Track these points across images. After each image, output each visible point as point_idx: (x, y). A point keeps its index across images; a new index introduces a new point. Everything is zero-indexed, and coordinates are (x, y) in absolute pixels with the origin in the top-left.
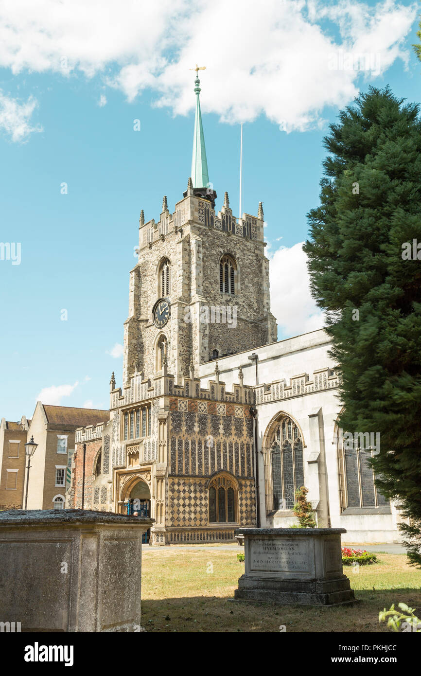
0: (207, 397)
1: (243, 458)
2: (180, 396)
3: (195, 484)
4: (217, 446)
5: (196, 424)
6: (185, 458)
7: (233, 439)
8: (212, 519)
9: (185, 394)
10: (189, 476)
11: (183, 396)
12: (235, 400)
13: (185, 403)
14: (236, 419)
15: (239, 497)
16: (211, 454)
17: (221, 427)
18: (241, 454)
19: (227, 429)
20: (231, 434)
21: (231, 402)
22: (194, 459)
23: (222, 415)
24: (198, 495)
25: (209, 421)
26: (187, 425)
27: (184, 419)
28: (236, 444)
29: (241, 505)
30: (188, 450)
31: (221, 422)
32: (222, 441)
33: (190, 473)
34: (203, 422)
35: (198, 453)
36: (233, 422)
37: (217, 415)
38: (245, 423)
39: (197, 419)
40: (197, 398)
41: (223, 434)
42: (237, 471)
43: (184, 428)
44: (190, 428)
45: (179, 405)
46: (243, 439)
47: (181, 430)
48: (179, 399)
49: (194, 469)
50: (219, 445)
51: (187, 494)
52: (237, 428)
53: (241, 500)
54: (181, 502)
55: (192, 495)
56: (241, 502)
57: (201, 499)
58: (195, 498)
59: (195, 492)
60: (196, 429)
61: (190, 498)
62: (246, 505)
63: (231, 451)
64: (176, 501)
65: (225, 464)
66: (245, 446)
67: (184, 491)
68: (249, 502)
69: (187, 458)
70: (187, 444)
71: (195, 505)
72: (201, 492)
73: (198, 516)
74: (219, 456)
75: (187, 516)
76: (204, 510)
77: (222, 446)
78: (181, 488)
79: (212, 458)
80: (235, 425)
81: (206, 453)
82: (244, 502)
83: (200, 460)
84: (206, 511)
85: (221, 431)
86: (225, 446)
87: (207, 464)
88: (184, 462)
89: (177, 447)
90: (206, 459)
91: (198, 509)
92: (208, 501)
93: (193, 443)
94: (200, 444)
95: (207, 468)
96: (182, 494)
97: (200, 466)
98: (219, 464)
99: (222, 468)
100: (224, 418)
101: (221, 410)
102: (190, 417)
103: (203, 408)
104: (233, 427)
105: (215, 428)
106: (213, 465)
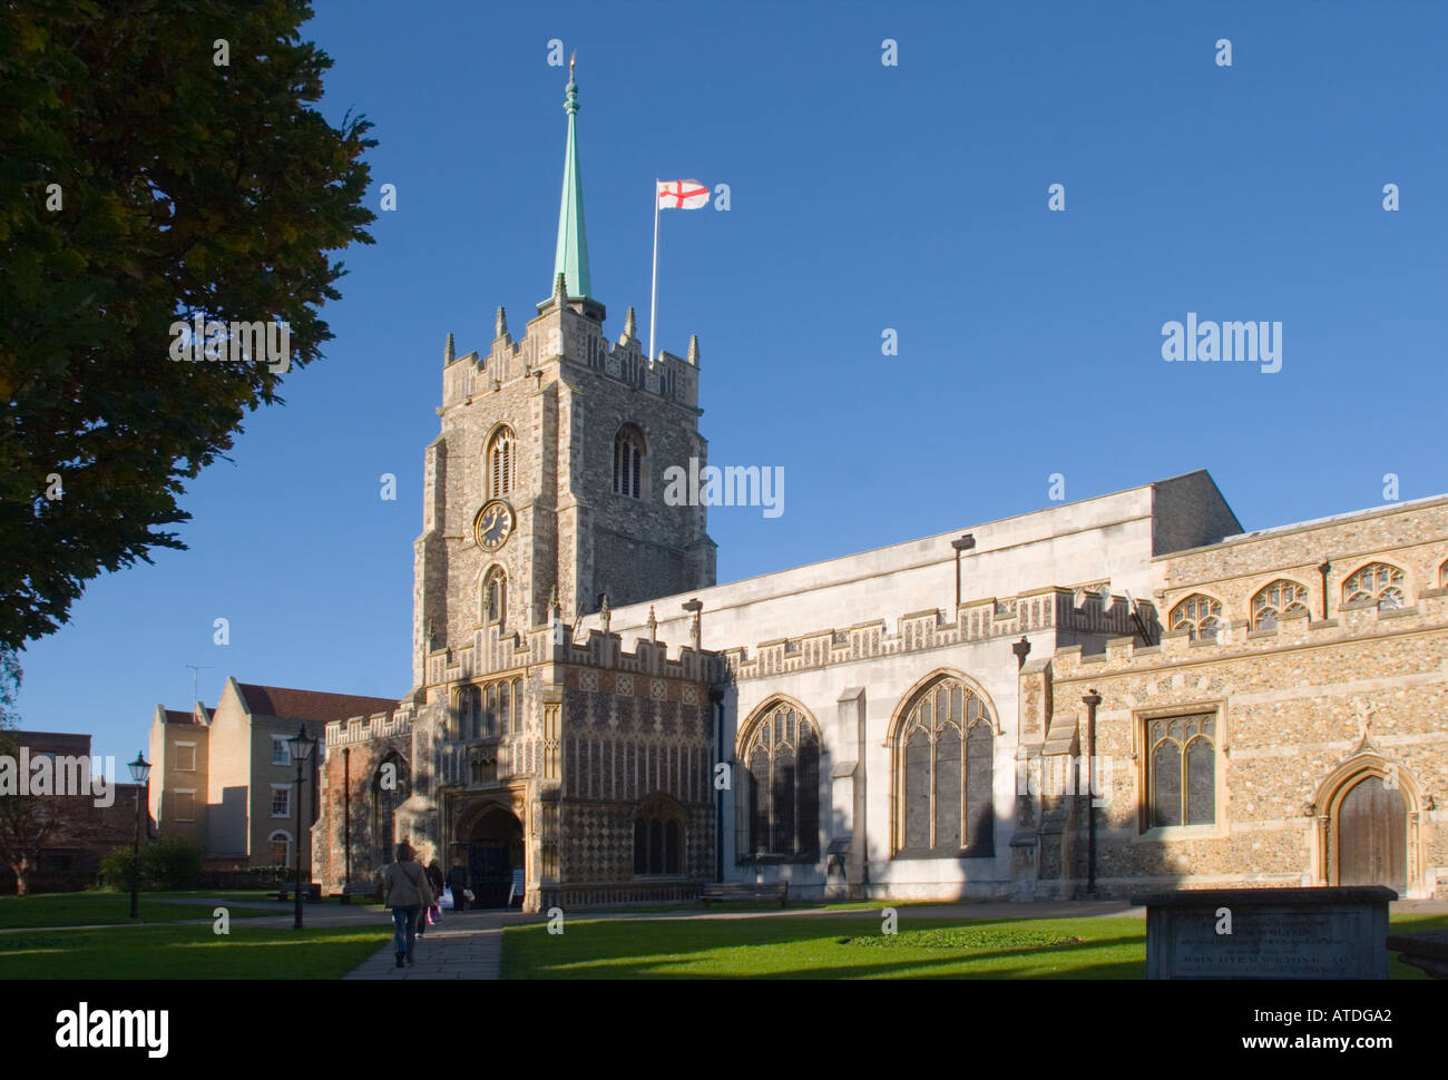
0: (633, 668)
1: (694, 772)
2: (582, 664)
3: (610, 814)
4: (651, 751)
5: (613, 714)
6: (593, 771)
7: (678, 739)
8: (640, 870)
9: (593, 662)
10: (599, 801)
11: (588, 665)
12: (684, 675)
13: (592, 677)
14: (685, 708)
15: (687, 834)
16: (639, 766)
17: (658, 719)
18: (692, 766)
19: (668, 723)
20: (676, 732)
21: (674, 678)
22: (608, 772)
23: (659, 699)
24: (615, 831)
25: (637, 709)
26: (595, 714)
27: (590, 703)
28: (684, 748)
29: (690, 847)
30: (598, 757)
31: (658, 711)
32: (658, 744)
33: (602, 796)
34: (625, 710)
35: (616, 763)
36: (679, 712)
37: (652, 698)
38: (700, 714)
39: (614, 705)
40: (615, 669)
41: (662, 732)
42: (684, 793)
43: (591, 720)
44: (602, 721)
45: (581, 680)
46: (695, 741)
47: (586, 723)
48: (581, 669)
49: (608, 790)
50: (653, 750)
51: (596, 830)
52: (685, 723)
53: (690, 838)
54: (585, 842)
55: (605, 832)
56: (689, 842)
57: (620, 837)
58: (611, 836)
59: (610, 826)
60: (613, 722)
61: (601, 836)
62: (699, 847)
63: (674, 761)
64: (576, 842)
65: (664, 781)
66: (700, 753)
67: (591, 825)
68: (703, 842)
69: (596, 770)
70: (596, 747)
71: (611, 847)
72: (620, 826)
73: (616, 865)
74: (653, 768)
75: (596, 865)
76: (625, 855)
77: (658, 751)
78: (586, 820)
79: (642, 772)
80: (683, 717)
81: (631, 763)
82: (695, 842)
83: (619, 774)
84: (629, 856)
85: (658, 726)
86: (664, 751)
87: (631, 780)
88: (590, 778)
89: (577, 753)
90: (631, 772)
91: (616, 853)
92: (632, 842)
93: (608, 745)
94: (619, 746)
95: (631, 789)
96: (587, 831)
97: (619, 784)
98: (653, 782)
99: (658, 788)
100: (663, 704)
101: (658, 691)
102: (602, 701)
103: (625, 687)
104: (679, 719)
105: (648, 721)
106: (642, 782)
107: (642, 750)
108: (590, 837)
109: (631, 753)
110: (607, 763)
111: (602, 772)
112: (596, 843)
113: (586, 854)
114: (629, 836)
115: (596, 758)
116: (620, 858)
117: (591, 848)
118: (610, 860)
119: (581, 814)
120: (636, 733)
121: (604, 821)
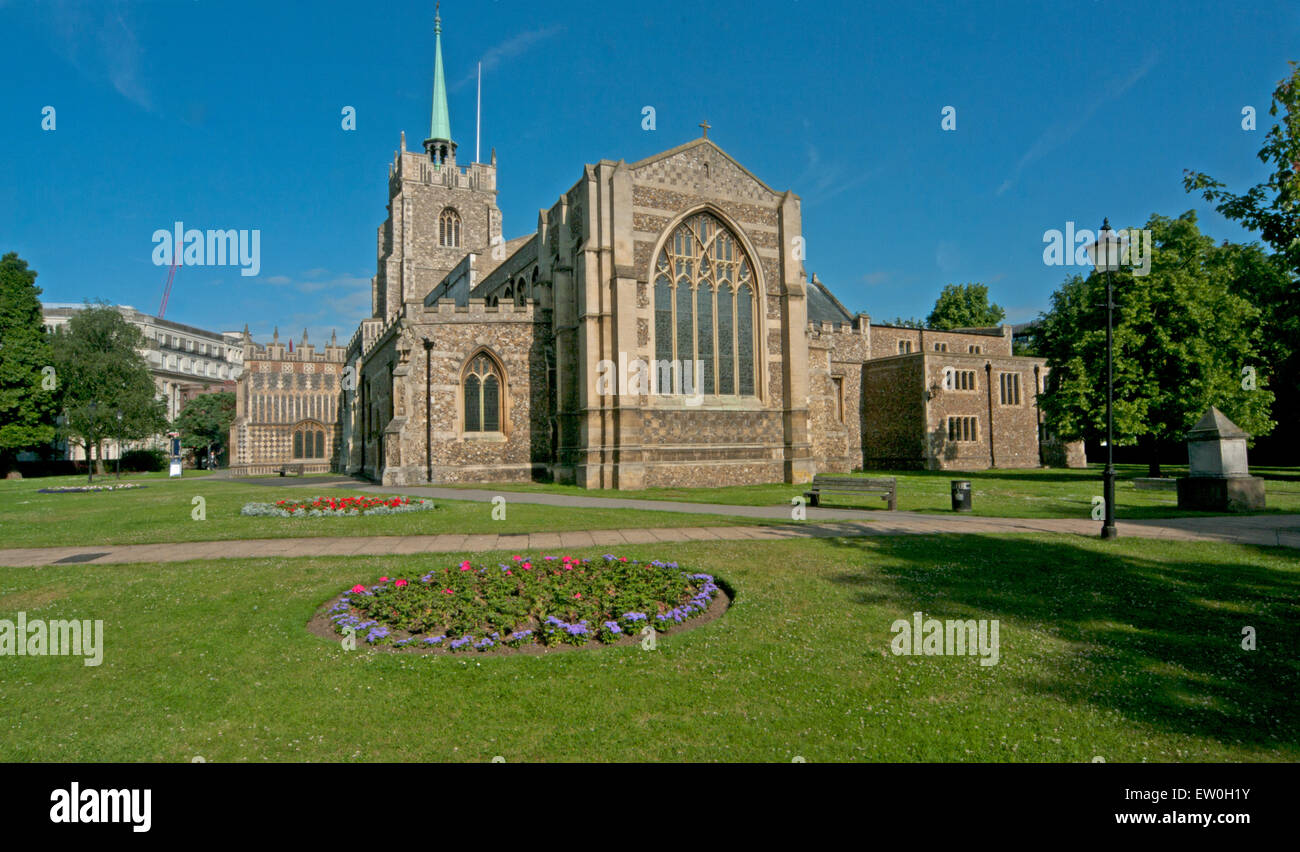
0: (293, 359)
2: (261, 360)
3: (277, 430)
4: (303, 399)
5: (280, 382)
6: (267, 410)
7: (322, 391)
8: (298, 454)
9: (267, 358)
10: (270, 425)
11: (265, 360)
12: (326, 359)
13: (267, 365)
14: (326, 376)
15: (327, 439)
16: (297, 406)
17: (309, 383)
18: (332, 404)
19: (315, 384)
20: (320, 388)
21: (321, 361)
22: (277, 410)
23: (310, 372)
24: (281, 438)
25: (295, 378)
26: (269, 383)
27: (266, 378)
28: (326, 396)
29: (329, 445)
31: (309, 378)
32: (309, 395)
33: (273, 421)
34: (287, 380)
35: (282, 405)
36: (322, 378)
37: (304, 373)
38: (337, 379)
39: (281, 377)
40: (282, 360)
41: (311, 389)
42: (326, 418)
43: (266, 386)
44: (273, 385)
45: (261, 367)
46: (333, 392)
47: (263, 388)
48: (261, 362)
49: (277, 418)
50: (305, 399)
51: (269, 438)
52: (327, 383)
53: (330, 441)
54: (262, 444)
55: (274, 438)
57: (284, 441)
58: (278, 441)
59: (278, 436)
60: (280, 385)
61: (272, 441)
62: (335, 445)
63: (319, 403)
64: (257, 444)
65: (312, 413)
66: (337, 398)
67: (266, 436)
69: (270, 409)
70: (269, 398)
71: (278, 446)
72: (284, 435)
73: (281, 454)
74: (305, 407)
75: (268, 454)
76: (287, 449)
77: (309, 398)
78: (263, 433)
79: (298, 409)
80: (325, 380)
81: (291, 405)
82: (332, 443)
83: (284, 411)
84: (289, 451)
85: (309, 386)
86: (312, 398)
87: (291, 413)
88: (265, 413)
89: (258, 402)
90: (291, 408)
91: (281, 449)
92: (291, 443)
93: (276, 397)
94: (284, 398)
95: (291, 417)
96: (263, 438)
97: (284, 415)
98: (305, 412)
99: (309, 415)
100: (312, 376)
101: (309, 369)
102: (273, 377)
103: (288, 368)
104: (323, 383)
105: (302, 383)
106: (298, 414)
107: (298, 398)
108: (265, 441)
109: (291, 400)
110: (276, 406)
111: (273, 409)
112: (269, 444)
113: (262, 449)
114: (290, 440)
115: (269, 403)
116: (284, 451)
117: (266, 447)
118: (278, 452)
119: (260, 431)
120: (294, 391)
121: (274, 433)
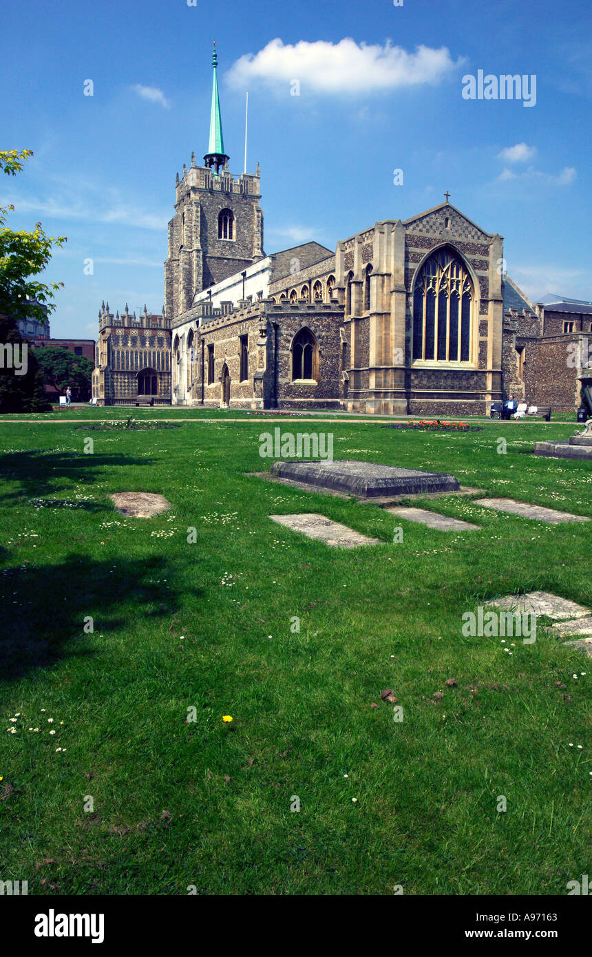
0: (137, 326)
1: (163, 360)
2: (117, 326)
3: (128, 375)
5: (129, 342)
7: (156, 349)
8: (140, 393)
9: (121, 325)
10: (124, 372)
11: (120, 327)
12: (158, 327)
13: (121, 330)
14: (158, 338)
16: (140, 358)
17: (148, 343)
18: (162, 358)
19: (152, 343)
20: (155, 347)
21: (154, 328)
22: (128, 361)
23: (148, 335)
24: (130, 381)
25: (139, 339)
26: (123, 342)
27: (121, 339)
28: (159, 352)
29: (161, 386)
31: (147, 340)
32: (148, 351)
33: (126, 369)
34: (134, 340)
35: (131, 358)
36: (156, 340)
37: (145, 336)
38: (165, 340)
39: (130, 339)
40: (131, 327)
41: (149, 347)
42: (158, 367)
43: (121, 344)
44: (125, 344)
45: (117, 332)
46: (163, 349)
47: (119, 346)
48: (117, 328)
49: (128, 367)
50: (145, 354)
51: (123, 380)
52: (159, 343)
53: (161, 383)
54: (119, 384)
55: (126, 381)
56: (160, 385)
57: (132, 383)
58: (128, 382)
59: (128, 379)
60: (129, 344)
61: (125, 382)
62: (164, 386)
63: (154, 357)
64: (115, 384)
65: (150, 364)
66: (165, 354)
67: (121, 379)
68: (166, 385)
69: (123, 361)
70: (123, 353)
71: (128, 386)
72: (132, 379)
73: (131, 392)
74: (145, 359)
75: (123, 391)
76: (134, 388)
77: (148, 353)
78: (119, 377)
79: (141, 361)
80: (158, 341)
81: (137, 358)
82: (163, 385)
83: (132, 362)
85: (147, 345)
86: (150, 354)
87: (137, 363)
88: (121, 363)
89: (116, 355)
90: (136, 361)
91: (131, 388)
92: (137, 384)
93: (127, 352)
94: (132, 352)
95: (137, 367)
96: (119, 380)
97: (132, 365)
98: (145, 364)
99: (148, 366)
100: (149, 337)
101: (148, 333)
102: (125, 338)
103: (134, 332)
104: (156, 342)
105: (143, 344)
106: (141, 364)
107: (141, 353)
108: (121, 382)
109: (136, 354)
110: (127, 358)
111: (125, 361)
112: (123, 384)
113: (119, 388)
114: (136, 382)
115: (123, 356)
116: (132, 390)
117: (121, 386)
118: (128, 390)
119: (117, 375)
120: (138, 348)
121: (126, 377)
